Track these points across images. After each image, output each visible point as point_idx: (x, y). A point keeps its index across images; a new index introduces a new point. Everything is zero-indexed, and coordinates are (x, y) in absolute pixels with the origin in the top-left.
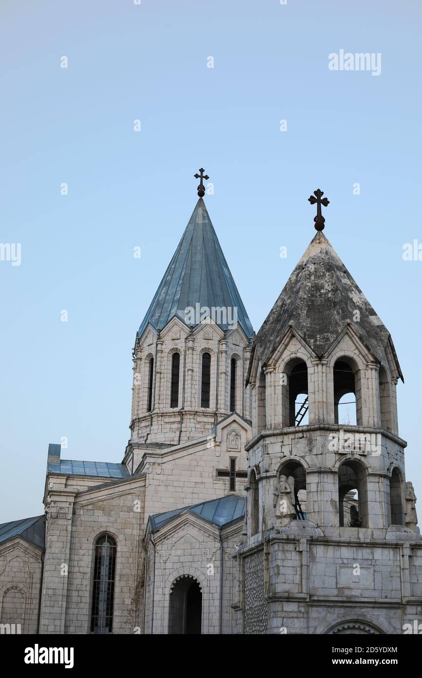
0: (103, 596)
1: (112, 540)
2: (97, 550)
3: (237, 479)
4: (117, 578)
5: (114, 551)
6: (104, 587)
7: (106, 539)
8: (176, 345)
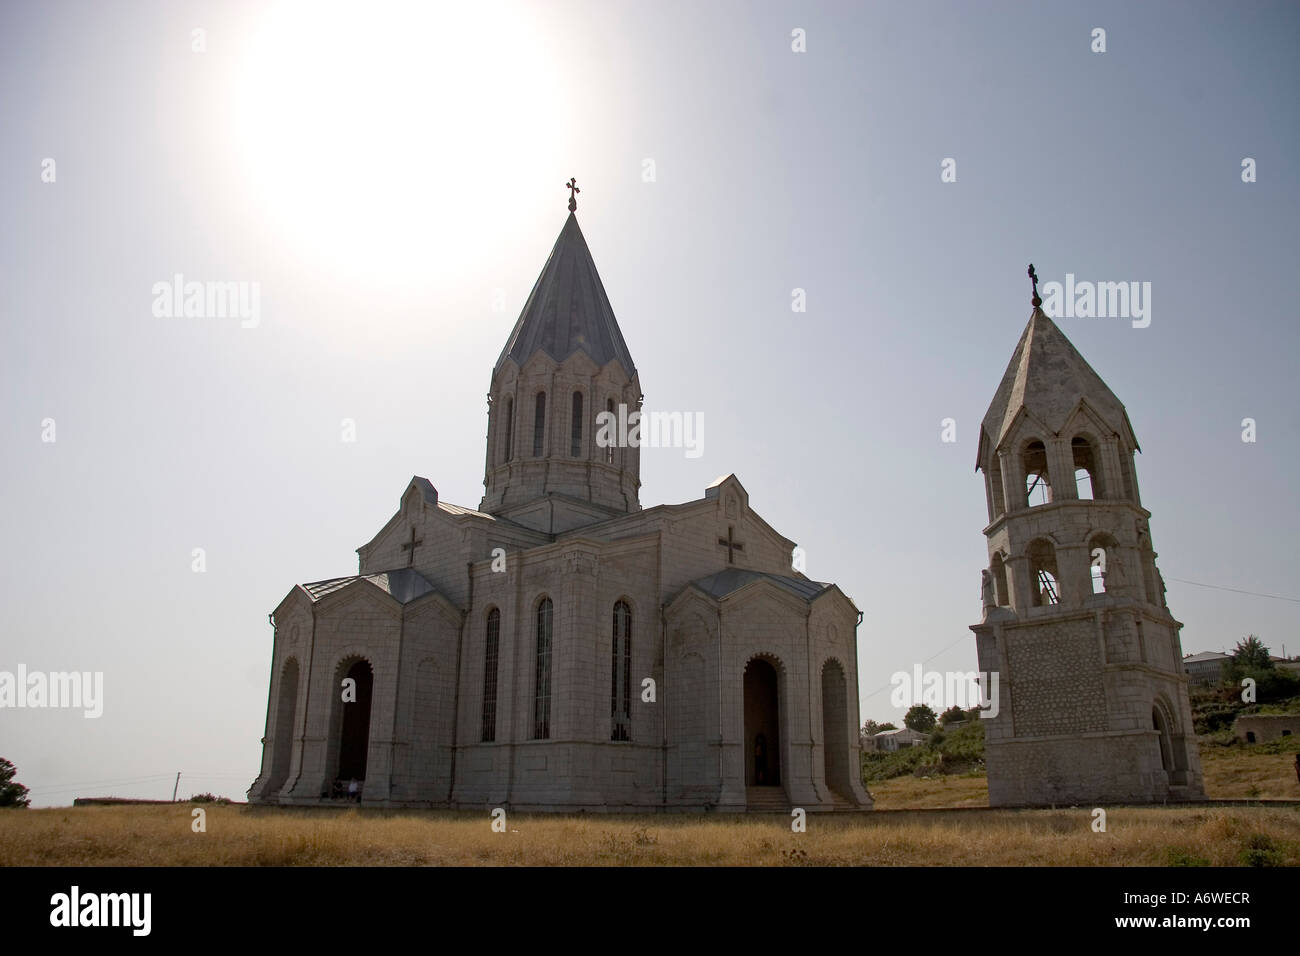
0: (621, 674)
1: (627, 606)
2: (615, 617)
3: (735, 551)
4: (634, 653)
5: (629, 621)
6: (621, 662)
7: (622, 604)
8: (579, 381)
